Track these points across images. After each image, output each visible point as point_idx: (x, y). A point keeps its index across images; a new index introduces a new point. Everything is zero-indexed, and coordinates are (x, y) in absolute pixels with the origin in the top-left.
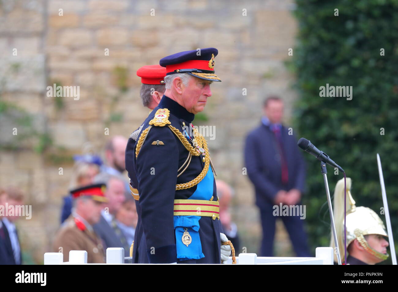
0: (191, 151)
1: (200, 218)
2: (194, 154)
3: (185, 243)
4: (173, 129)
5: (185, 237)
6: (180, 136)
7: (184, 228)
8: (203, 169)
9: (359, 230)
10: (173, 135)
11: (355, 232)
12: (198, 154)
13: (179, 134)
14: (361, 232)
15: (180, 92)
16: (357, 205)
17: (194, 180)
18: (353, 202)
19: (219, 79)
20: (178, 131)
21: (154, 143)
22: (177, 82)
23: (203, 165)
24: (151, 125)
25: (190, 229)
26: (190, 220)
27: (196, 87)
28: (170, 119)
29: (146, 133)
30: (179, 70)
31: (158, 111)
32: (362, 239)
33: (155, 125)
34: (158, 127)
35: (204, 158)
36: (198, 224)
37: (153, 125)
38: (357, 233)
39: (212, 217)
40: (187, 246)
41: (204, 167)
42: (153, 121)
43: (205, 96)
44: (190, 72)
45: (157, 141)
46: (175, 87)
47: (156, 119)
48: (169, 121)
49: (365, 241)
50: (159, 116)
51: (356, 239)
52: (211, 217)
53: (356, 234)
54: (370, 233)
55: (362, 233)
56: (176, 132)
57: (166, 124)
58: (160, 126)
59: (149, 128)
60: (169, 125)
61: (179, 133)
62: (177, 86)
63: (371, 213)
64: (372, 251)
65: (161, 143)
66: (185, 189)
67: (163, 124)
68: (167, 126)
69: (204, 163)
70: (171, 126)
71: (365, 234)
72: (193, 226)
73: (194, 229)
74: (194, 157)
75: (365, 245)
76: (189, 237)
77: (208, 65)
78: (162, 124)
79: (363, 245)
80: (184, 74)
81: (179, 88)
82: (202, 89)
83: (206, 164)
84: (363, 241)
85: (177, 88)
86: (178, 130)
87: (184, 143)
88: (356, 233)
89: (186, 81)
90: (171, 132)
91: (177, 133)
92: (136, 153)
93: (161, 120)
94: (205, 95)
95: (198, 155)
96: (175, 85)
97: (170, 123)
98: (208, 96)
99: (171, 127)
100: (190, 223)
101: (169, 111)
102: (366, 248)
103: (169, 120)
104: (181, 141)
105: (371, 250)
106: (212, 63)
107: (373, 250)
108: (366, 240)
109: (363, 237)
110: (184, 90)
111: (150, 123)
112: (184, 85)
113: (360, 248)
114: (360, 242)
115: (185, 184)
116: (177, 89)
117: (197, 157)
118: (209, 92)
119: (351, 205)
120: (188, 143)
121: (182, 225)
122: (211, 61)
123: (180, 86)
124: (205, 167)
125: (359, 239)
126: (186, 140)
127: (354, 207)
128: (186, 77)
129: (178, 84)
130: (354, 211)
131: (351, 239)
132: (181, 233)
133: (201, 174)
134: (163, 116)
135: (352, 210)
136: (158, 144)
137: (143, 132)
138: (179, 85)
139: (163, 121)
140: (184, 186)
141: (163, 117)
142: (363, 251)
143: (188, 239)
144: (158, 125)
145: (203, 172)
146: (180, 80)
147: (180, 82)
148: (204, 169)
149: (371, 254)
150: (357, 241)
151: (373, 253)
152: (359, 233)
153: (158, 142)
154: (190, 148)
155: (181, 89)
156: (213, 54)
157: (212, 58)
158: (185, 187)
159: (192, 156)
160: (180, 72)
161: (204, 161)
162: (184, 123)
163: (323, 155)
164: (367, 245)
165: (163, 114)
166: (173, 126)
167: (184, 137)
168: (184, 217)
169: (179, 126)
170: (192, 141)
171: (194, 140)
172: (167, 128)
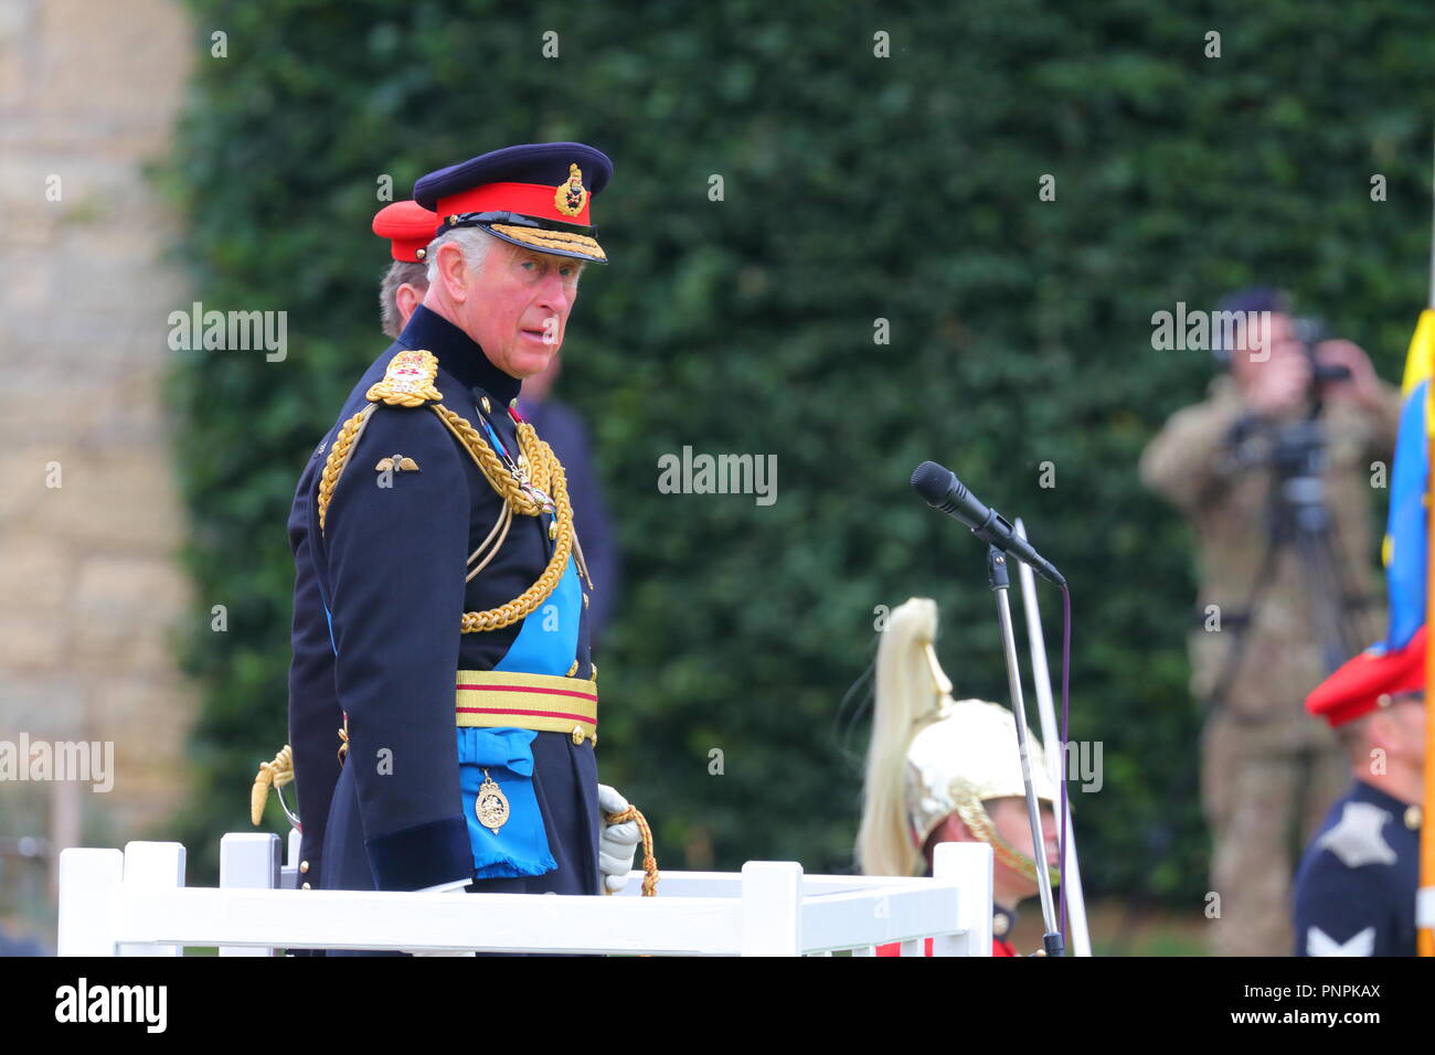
0: (510, 498)
1: (535, 735)
2: (521, 507)
3: (485, 821)
4: (450, 416)
5: (485, 800)
6: (472, 443)
7: (481, 767)
8: (547, 564)
9: (966, 782)
10: (449, 438)
11: (951, 787)
13: (471, 438)
14: (973, 790)
15: (461, 296)
17: (519, 600)
18: (945, 684)
20: (467, 426)
21: (385, 464)
22: (453, 259)
23: (548, 547)
24: (374, 402)
25: (502, 773)
26: (499, 739)
28: (437, 383)
29: (355, 427)
30: (456, 217)
31: (396, 358)
32: (977, 814)
33: (387, 401)
34: (399, 409)
35: (553, 525)
36: (527, 754)
37: (380, 402)
38: (960, 791)
39: (571, 734)
40: (496, 832)
41: (553, 556)
42: (382, 389)
43: (543, 310)
44: (488, 224)
45: (395, 456)
46: (445, 279)
47: (391, 383)
48: (435, 390)
49: (986, 820)
50: (403, 372)
51: (956, 814)
52: (569, 736)
53: (957, 798)
54: (1003, 792)
55: (977, 794)
56: (458, 429)
57: (426, 400)
58: (407, 404)
59: (368, 411)
60: (436, 402)
61: (468, 433)
62: (450, 275)
64: (1010, 857)
65: (409, 463)
66: (486, 629)
67: (415, 397)
68: (428, 405)
69: (553, 543)
70: (440, 406)
71: (987, 795)
72: (510, 762)
73: (514, 768)
74: (520, 519)
75: (987, 835)
76: (499, 801)
78: (410, 398)
79: (979, 835)
80: (470, 231)
81: (457, 280)
83: (560, 546)
84: (978, 822)
85: (449, 279)
86: (464, 420)
87: (486, 469)
88: (956, 791)
89: (478, 257)
90: (444, 429)
91: (463, 433)
92: (321, 499)
93: (407, 384)
94: (544, 307)
95: (533, 511)
96: (445, 269)
97: (440, 396)
99: (443, 412)
100: (499, 752)
101: (436, 360)
103: (435, 385)
104: (477, 460)
105: (1006, 855)
106: (569, 197)
107: (1013, 852)
108: (991, 817)
109: (979, 808)
110: (471, 284)
111: (371, 395)
112: (470, 271)
114: (969, 821)
115: (486, 613)
116: (449, 286)
117: (528, 517)
119: (938, 695)
120: (502, 469)
121: (471, 759)
122: (564, 189)
123: (460, 276)
124: (557, 555)
125: (965, 813)
126: (494, 458)
127: (947, 701)
128: (477, 241)
129: (453, 269)
130: (948, 717)
131: (937, 812)
134: (414, 372)
135: (942, 713)
136: (398, 470)
137: (347, 424)
138: (457, 271)
139: (415, 387)
140: (485, 620)
141: (415, 377)
143: (497, 806)
144: (396, 402)
145: (547, 573)
146: (459, 253)
147: (460, 261)
148: (552, 564)
149: (1006, 867)
150: (959, 818)
151: (1012, 864)
152: (968, 791)
153: (397, 461)
154: (509, 484)
155: (462, 286)
156: (574, 166)
157: (571, 178)
158: (485, 625)
159: (514, 515)
160: (459, 225)
161: (555, 534)
162: (486, 403)
163: (998, 523)
164: (993, 833)
165: (413, 366)
166: (449, 409)
167: (486, 448)
168: (479, 731)
169: (470, 408)
170: (511, 464)
171: (521, 460)
172: (429, 415)
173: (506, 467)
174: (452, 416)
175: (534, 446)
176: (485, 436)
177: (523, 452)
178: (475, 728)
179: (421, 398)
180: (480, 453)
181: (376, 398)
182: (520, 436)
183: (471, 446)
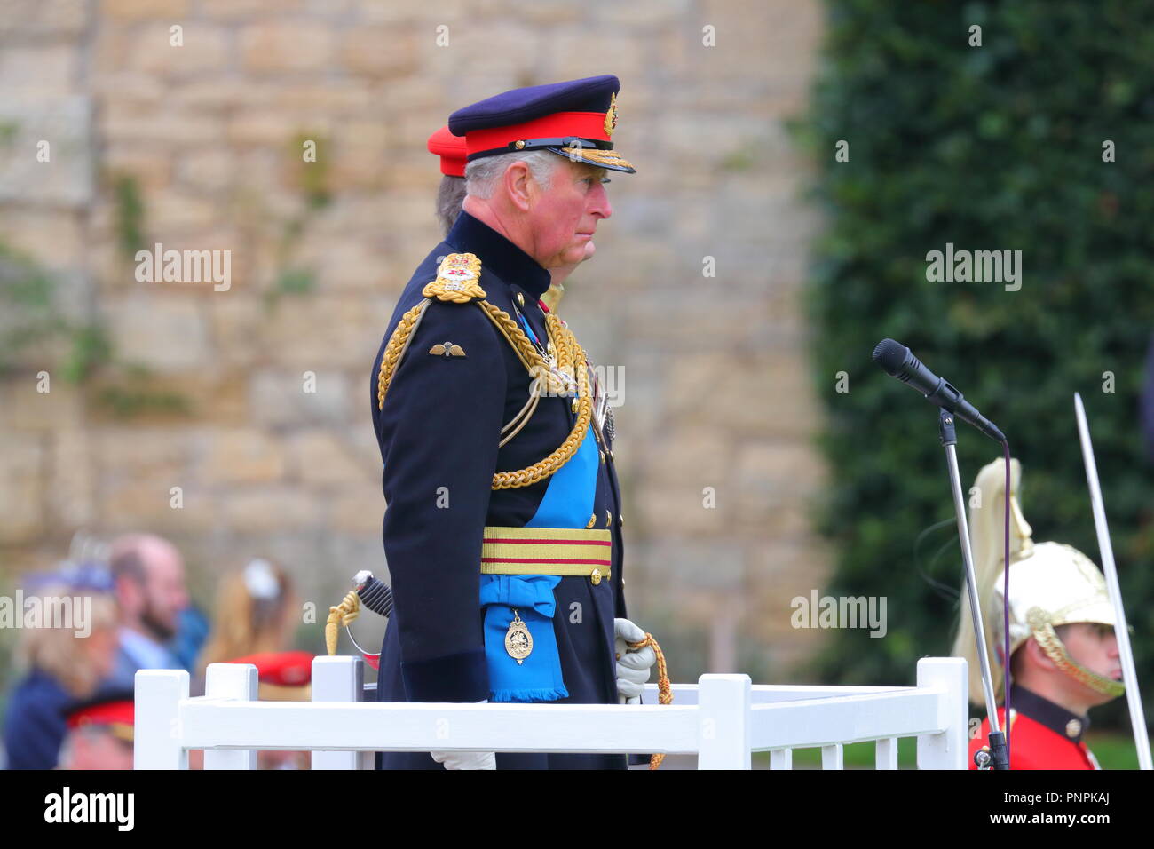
1: (559, 579)
3: (512, 653)
4: (493, 310)
5: (513, 636)
6: (510, 333)
7: (512, 608)
8: (569, 434)
9: (1041, 611)
10: (492, 330)
11: (1028, 616)
13: (511, 328)
14: (1046, 618)
15: (524, 206)
16: (1038, 537)
17: (542, 463)
18: (1026, 529)
19: (630, 165)
20: (507, 319)
21: (438, 349)
22: (517, 175)
23: (571, 419)
24: (428, 298)
25: (528, 613)
26: (529, 585)
27: (574, 190)
28: (482, 282)
29: (413, 319)
30: (523, 142)
32: (1050, 638)
33: (440, 298)
34: (450, 304)
35: (575, 401)
36: (550, 598)
37: (434, 298)
38: (1036, 619)
39: (590, 577)
40: (520, 662)
41: (573, 428)
42: (436, 287)
43: (593, 216)
44: (559, 147)
45: (446, 343)
46: (509, 188)
47: (444, 282)
48: (480, 288)
49: (1057, 643)
50: (453, 273)
51: (1033, 637)
53: (1033, 624)
54: (1070, 619)
55: (1049, 621)
56: (499, 321)
57: (473, 298)
58: (457, 301)
59: (423, 305)
60: (481, 299)
61: (507, 324)
62: (515, 189)
63: (1075, 562)
64: (1079, 673)
65: (458, 350)
66: (514, 487)
67: (464, 295)
68: (475, 301)
69: (575, 416)
70: (485, 302)
71: (1058, 621)
72: (537, 604)
73: (540, 609)
75: (1059, 654)
76: (525, 637)
77: (603, 125)
78: (459, 295)
79: (1052, 655)
80: (537, 154)
81: (520, 192)
82: (585, 196)
83: (580, 420)
84: (1051, 644)
85: (514, 192)
86: (504, 313)
87: (522, 354)
88: (1032, 619)
89: (546, 174)
90: (488, 322)
91: (503, 324)
93: (457, 284)
94: (593, 214)
96: (511, 184)
97: (484, 294)
98: (603, 217)
99: (486, 307)
100: (528, 595)
101: (480, 262)
102: (1060, 664)
103: (479, 284)
104: (515, 347)
105: (1075, 670)
106: (613, 121)
107: (1080, 668)
108: (1061, 639)
109: (1051, 632)
110: (537, 199)
111: (427, 291)
112: (537, 187)
113: (1045, 663)
114: (1044, 644)
115: (514, 473)
116: (515, 197)
118: (604, 205)
119: (1021, 537)
120: (535, 354)
121: (504, 599)
122: (610, 114)
123: (524, 188)
124: (577, 427)
125: (1040, 637)
126: (530, 346)
127: (1028, 543)
128: (543, 161)
129: (517, 183)
130: (1028, 557)
131: (1021, 635)
133: (563, 448)
134: (463, 273)
135: (1023, 554)
136: (447, 354)
137: (406, 316)
138: (521, 184)
139: (463, 286)
140: (513, 479)
141: (464, 277)
142: (1055, 671)
143: (522, 640)
144: (449, 298)
145: (568, 442)
146: (524, 170)
147: (524, 177)
148: (573, 435)
149: (1077, 682)
150: (1035, 642)
151: (1081, 679)
152: (1042, 619)
153: (447, 347)
155: (526, 198)
156: (614, 95)
157: (612, 104)
158: (513, 483)
160: (525, 149)
161: (577, 409)
162: (520, 297)
163: (947, 391)
164: (1064, 654)
165: (461, 268)
166: (491, 305)
167: (523, 337)
168: (511, 578)
169: (508, 302)
170: (542, 350)
171: (549, 346)
172: (475, 310)
173: (538, 353)
174: (495, 309)
175: (560, 334)
176: (521, 326)
177: (551, 340)
178: (508, 575)
179: (468, 296)
180: (517, 341)
181: (430, 295)
182: (548, 325)
183: (510, 335)
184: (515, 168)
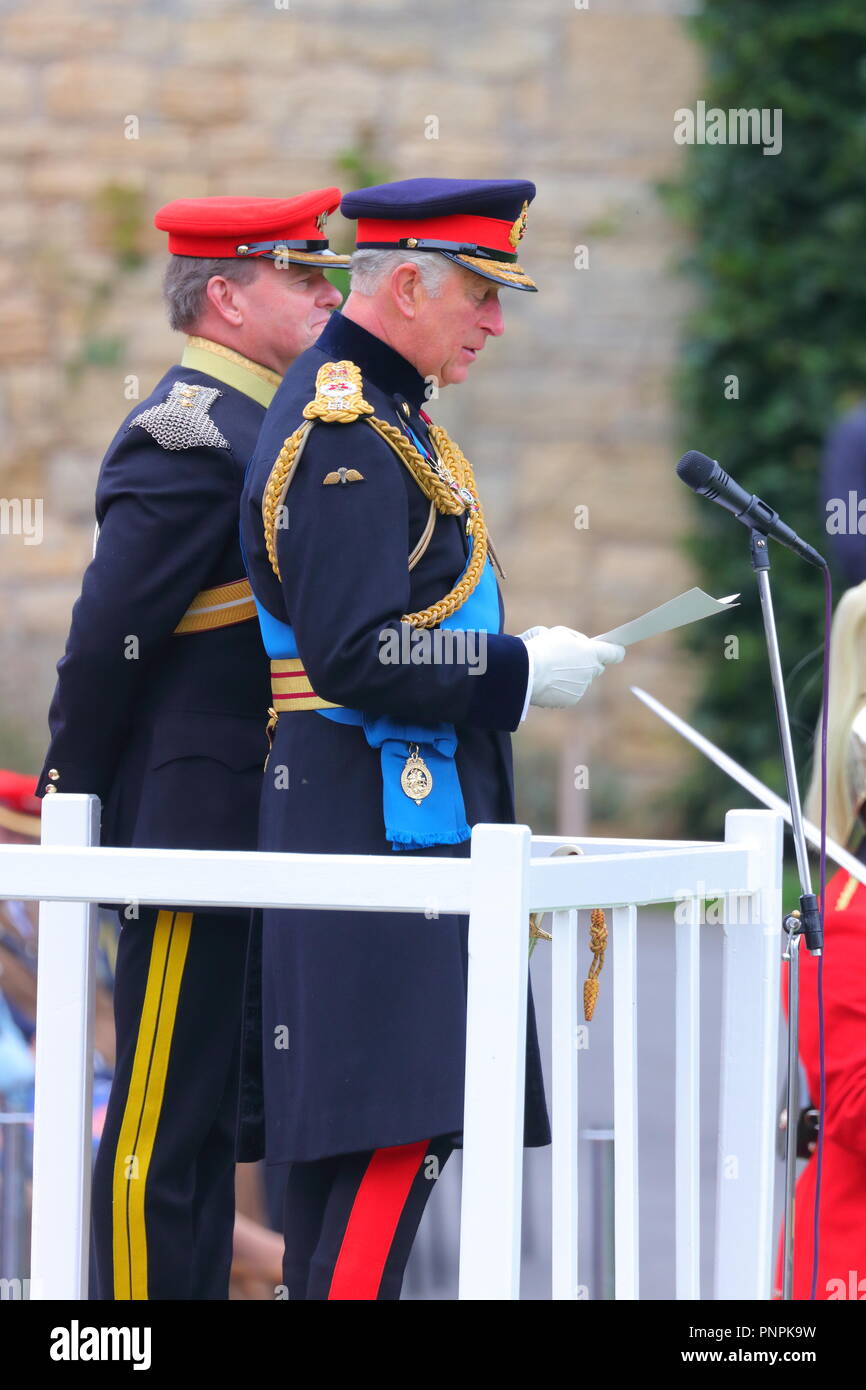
0: (437, 499)
2: (448, 507)
3: (409, 793)
4: (382, 426)
5: (410, 773)
6: (402, 449)
7: (410, 744)
12: (459, 508)
13: (403, 445)
15: (410, 312)
19: (531, 283)
20: (396, 433)
21: (332, 478)
22: (406, 278)
23: (466, 544)
24: (310, 419)
25: (428, 750)
28: (367, 394)
29: (296, 445)
30: (415, 241)
33: (323, 419)
34: (334, 425)
35: (470, 523)
36: (451, 734)
37: (317, 420)
40: (418, 802)
42: (316, 407)
43: (482, 331)
44: (453, 252)
45: (341, 469)
46: (394, 292)
47: (323, 399)
48: (366, 403)
50: (333, 386)
56: (390, 437)
57: (360, 415)
58: (341, 420)
59: (306, 427)
60: (369, 415)
61: (399, 440)
62: (402, 293)
65: (354, 474)
67: (350, 413)
68: (363, 418)
70: (373, 418)
72: (437, 740)
73: (439, 747)
76: (424, 776)
77: (509, 234)
78: (345, 414)
80: (429, 256)
81: (406, 296)
82: (477, 308)
83: (477, 545)
85: (400, 296)
86: (395, 428)
87: (416, 472)
89: (436, 279)
91: (395, 440)
94: (482, 329)
95: (459, 511)
96: (397, 287)
97: (371, 410)
98: (492, 333)
99: (374, 423)
101: (360, 371)
104: (407, 464)
106: (521, 232)
110: (423, 305)
111: (307, 412)
112: (424, 291)
116: (400, 301)
117: (451, 518)
118: (496, 323)
120: (430, 473)
121: (400, 735)
122: (518, 223)
123: (410, 293)
124: (476, 553)
126: (422, 463)
129: (405, 286)
132: (399, 760)
134: (343, 387)
136: (344, 481)
137: (287, 442)
138: (408, 289)
139: (347, 403)
141: (346, 391)
143: (420, 779)
144: (333, 419)
146: (413, 273)
147: (412, 280)
148: (473, 563)
153: (342, 473)
154: (436, 486)
155: (412, 304)
156: (526, 203)
157: (523, 213)
159: (439, 515)
160: (417, 249)
161: (471, 532)
162: (406, 408)
165: (341, 381)
166: (381, 419)
167: (416, 454)
170: (435, 468)
171: (439, 462)
172: (364, 428)
173: (434, 471)
174: (384, 425)
175: (448, 449)
176: (412, 443)
177: (440, 454)
179: (356, 414)
180: (410, 458)
181: (312, 415)
182: (433, 437)
183: (402, 451)
184: (403, 270)
